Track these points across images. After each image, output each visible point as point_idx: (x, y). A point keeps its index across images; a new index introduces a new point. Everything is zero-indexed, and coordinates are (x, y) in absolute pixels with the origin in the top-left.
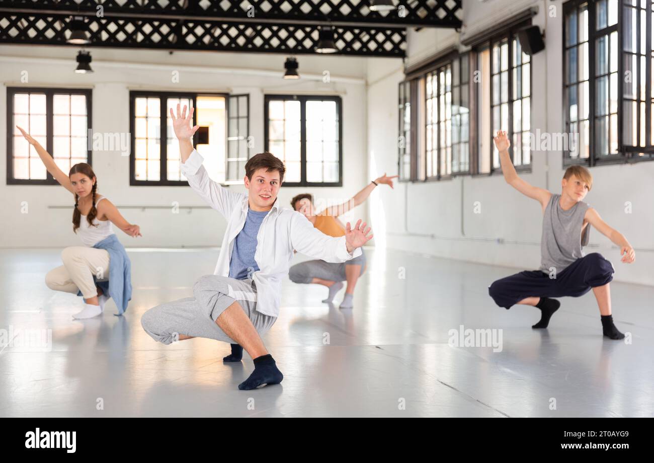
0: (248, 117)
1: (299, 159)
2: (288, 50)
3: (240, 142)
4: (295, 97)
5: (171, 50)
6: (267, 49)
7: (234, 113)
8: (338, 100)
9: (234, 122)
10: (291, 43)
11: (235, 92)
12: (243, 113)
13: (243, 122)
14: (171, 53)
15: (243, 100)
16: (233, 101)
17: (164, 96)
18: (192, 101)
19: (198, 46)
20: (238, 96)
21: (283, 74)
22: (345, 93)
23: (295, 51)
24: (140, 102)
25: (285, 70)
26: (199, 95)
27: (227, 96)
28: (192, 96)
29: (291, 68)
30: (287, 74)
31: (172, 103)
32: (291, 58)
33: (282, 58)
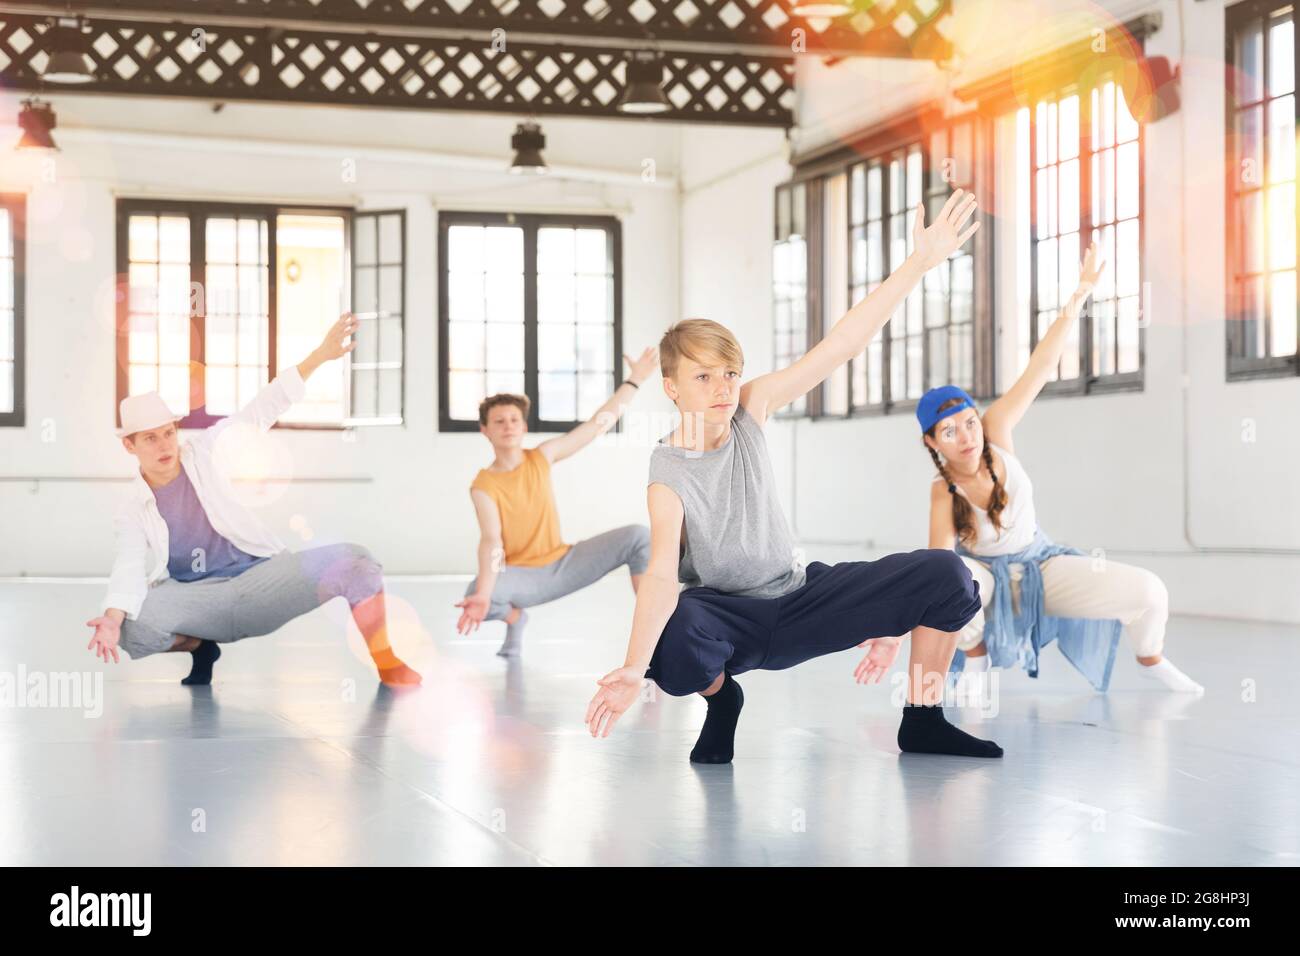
0: (403, 264)
1: (521, 365)
2: (521, 107)
3: (382, 322)
4: (511, 219)
5: (219, 101)
6: (471, 102)
7: (366, 255)
8: (611, 225)
9: (367, 277)
10: (528, 89)
11: (369, 204)
12: (391, 253)
13: (391, 277)
14: (218, 109)
15: (391, 224)
16: (365, 226)
17: (198, 213)
18: (265, 225)
19: (311, 92)
20: (377, 214)
21: (508, 163)
22: (630, 210)
23: (536, 107)
24: (141, 227)
25: (513, 154)
26: (282, 209)
27: (350, 214)
28: (267, 213)
29: (528, 147)
30: (518, 162)
31: (217, 230)
32: (528, 124)
33: (507, 125)
